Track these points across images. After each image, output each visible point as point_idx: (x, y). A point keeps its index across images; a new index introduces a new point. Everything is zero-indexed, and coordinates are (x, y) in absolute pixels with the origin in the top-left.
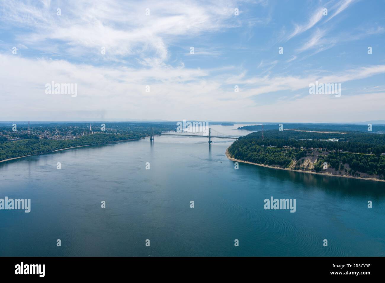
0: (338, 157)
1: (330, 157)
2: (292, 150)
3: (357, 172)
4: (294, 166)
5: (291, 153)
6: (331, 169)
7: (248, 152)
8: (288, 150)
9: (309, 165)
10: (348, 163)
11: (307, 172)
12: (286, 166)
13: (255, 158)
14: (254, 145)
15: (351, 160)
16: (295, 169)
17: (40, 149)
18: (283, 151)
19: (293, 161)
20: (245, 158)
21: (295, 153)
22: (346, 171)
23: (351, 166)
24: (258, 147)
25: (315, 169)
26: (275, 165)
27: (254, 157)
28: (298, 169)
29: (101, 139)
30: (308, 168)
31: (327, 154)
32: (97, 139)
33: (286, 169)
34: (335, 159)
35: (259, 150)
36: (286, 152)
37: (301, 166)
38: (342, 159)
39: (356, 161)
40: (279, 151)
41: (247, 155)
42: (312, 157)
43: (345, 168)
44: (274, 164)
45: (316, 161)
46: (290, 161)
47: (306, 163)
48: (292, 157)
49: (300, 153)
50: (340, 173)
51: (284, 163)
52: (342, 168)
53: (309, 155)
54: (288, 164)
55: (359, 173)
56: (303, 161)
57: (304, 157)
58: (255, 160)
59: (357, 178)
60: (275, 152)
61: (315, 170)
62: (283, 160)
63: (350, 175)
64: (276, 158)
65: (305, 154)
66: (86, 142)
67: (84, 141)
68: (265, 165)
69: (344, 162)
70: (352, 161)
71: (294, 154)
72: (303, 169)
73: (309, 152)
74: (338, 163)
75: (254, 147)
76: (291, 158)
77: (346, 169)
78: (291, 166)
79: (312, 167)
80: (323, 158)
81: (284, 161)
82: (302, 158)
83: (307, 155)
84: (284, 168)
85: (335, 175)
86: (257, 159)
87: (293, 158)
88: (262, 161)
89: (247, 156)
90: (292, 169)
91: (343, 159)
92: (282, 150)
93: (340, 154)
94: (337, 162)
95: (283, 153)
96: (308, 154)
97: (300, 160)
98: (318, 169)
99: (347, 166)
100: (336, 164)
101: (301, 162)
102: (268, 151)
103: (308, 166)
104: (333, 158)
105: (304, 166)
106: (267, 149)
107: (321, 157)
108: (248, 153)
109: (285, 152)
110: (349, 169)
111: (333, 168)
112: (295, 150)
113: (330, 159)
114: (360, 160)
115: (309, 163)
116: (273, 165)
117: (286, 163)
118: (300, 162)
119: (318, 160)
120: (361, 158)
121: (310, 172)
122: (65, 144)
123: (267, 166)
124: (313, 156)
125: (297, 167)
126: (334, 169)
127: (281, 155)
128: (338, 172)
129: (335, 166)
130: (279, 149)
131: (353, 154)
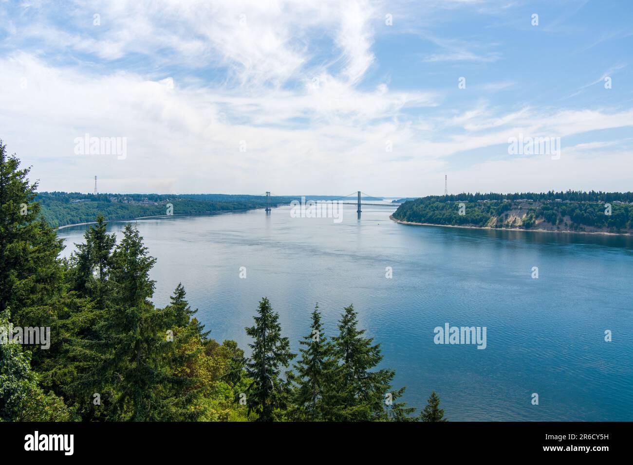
0: (556, 208)
1: (544, 209)
2: (491, 204)
3: (581, 225)
4: (495, 224)
5: (489, 207)
6: (546, 223)
7: (427, 210)
8: (484, 204)
9: (515, 221)
10: (570, 215)
11: (513, 229)
12: (484, 224)
13: (438, 218)
14: (434, 202)
15: (573, 210)
16: (496, 227)
18: (478, 207)
19: (492, 217)
20: (423, 219)
21: (495, 207)
22: (566, 225)
23: (572, 219)
24: (441, 204)
25: (523, 225)
26: (468, 225)
27: (436, 216)
28: (501, 226)
29: (196, 207)
30: (515, 224)
31: (540, 206)
32: (190, 207)
33: (483, 228)
34: (552, 211)
35: (443, 207)
36: (483, 207)
37: (504, 223)
38: (560, 210)
39: (579, 211)
40: (471, 207)
41: (427, 214)
42: (519, 211)
43: (565, 221)
44: (467, 223)
45: (525, 215)
46: (489, 218)
47: (511, 219)
49: (503, 207)
50: (558, 228)
51: (481, 220)
52: (561, 221)
53: (515, 209)
54: (486, 221)
55: (583, 227)
56: (507, 216)
57: (509, 211)
58: (439, 220)
59: (581, 233)
60: (467, 208)
61: (524, 227)
62: (478, 216)
63: (572, 230)
65: (509, 207)
68: (454, 225)
69: (564, 213)
70: (575, 212)
71: (494, 209)
72: (507, 226)
73: (515, 205)
74: (556, 215)
75: (435, 205)
76: (489, 214)
77: (566, 223)
78: (489, 224)
79: (519, 223)
80: (534, 210)
81: (481, 218)
82: (505, 213)
83: (511, 208)
84: (481, 227)
85: (552, 231)
86: (441, 219)
87: (493, 214)
88: (449, 221)
89: (425, 217)
90: (492, 227)
92: (475, 206)
93: (558, 204)
94: (553, 214)
95: (478, 208)
96: (513, 207)
97: (503, 215)
98: (527, 225)
99: (567, 220)
100: (553, 217)
101: (504, 217)
102: (456, 208)
103: (514, 222)
104: (547, 209)
105: (508, 223)
106: (454, 206)
107: (531, 210)
108: (428, 212)
109: (480, 207)
110: (569, 222)
111: (549, 222)
112: (496, 203)
113: (544, 212)
114: (585, 210)
115: (516, 218)
116: (465, 224)
117: (483, 221)
118: (503, 217)
119: (527, 214)
120: (586, 208)
121: (518, 229)
123: (456, 226)
124: (521, 209)
125: (499, 224)
126: (551, 223)
127: (475, 211)
128: (555, 227)
129: (551, 219)
130: (472, 204)
131: (575, 203)
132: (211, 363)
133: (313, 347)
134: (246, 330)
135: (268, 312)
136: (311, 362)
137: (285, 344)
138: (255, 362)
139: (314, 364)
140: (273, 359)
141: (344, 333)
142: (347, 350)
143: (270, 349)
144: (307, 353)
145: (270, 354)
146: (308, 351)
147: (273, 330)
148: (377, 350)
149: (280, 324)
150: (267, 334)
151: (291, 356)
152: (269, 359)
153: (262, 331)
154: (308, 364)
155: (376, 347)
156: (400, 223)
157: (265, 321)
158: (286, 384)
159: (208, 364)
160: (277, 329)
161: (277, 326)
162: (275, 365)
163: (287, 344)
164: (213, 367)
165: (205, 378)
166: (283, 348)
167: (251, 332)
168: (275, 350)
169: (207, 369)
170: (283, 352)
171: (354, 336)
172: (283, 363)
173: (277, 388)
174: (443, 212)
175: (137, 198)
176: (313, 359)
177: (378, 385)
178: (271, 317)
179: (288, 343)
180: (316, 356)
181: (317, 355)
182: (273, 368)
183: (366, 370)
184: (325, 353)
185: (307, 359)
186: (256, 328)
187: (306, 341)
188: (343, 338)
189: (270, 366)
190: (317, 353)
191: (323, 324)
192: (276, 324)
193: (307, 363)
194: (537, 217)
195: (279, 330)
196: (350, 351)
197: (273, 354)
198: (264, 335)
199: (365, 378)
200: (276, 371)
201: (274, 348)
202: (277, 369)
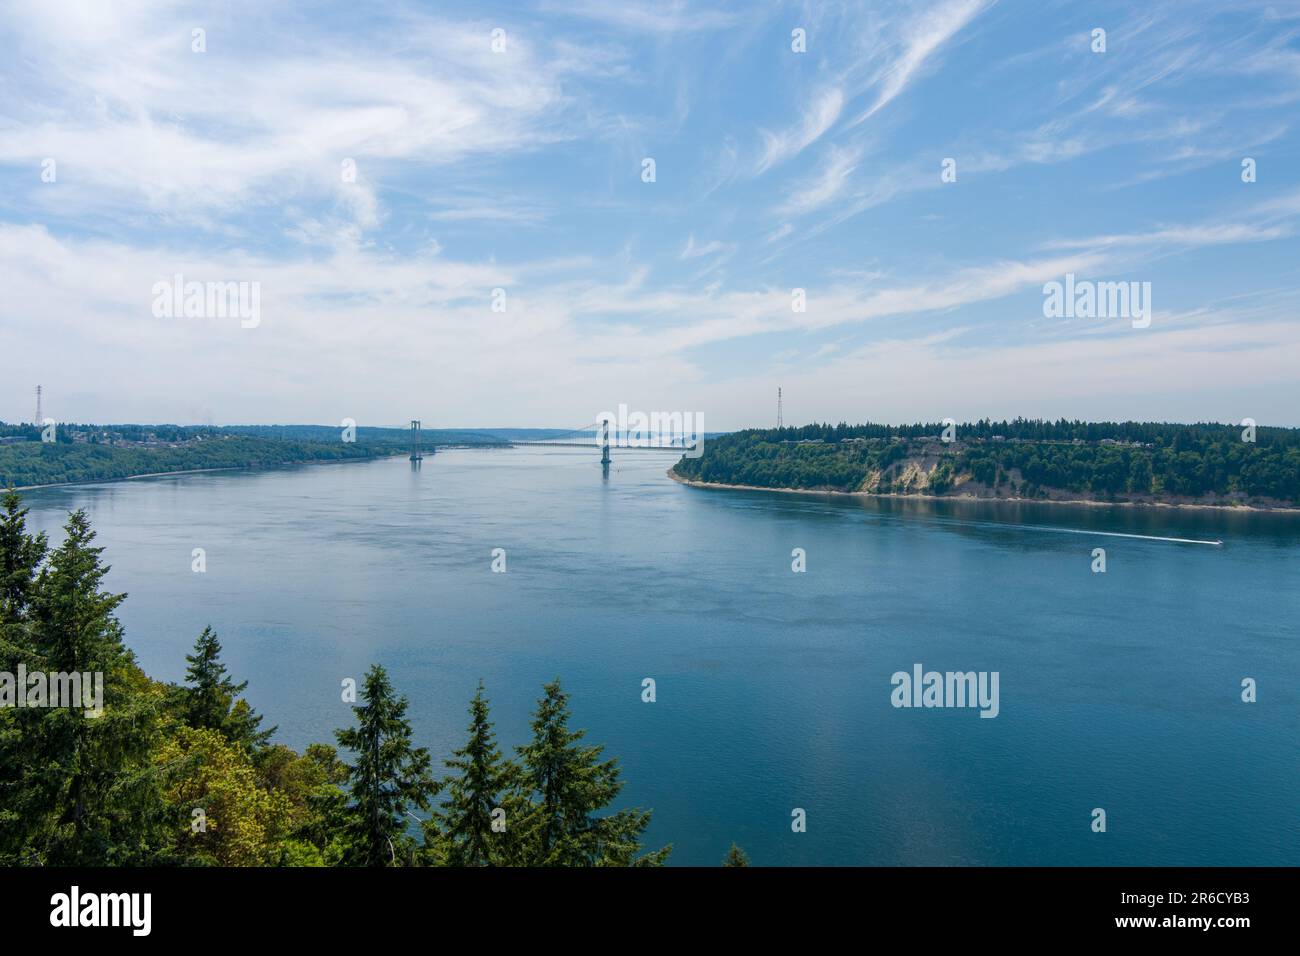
0: (993, 453)
1: (972, 455)
2: (868, 446)
3: (1042, 488)
4: (876, 486)
5: (865, 453)
6: (975, 484)
7: (743, 458)
8: (856, 447)
9: (915, 479)
10: (1020, 467)
11: (911, 496)
12: (854, 485)
13: (764, 475)
14: (757, 443)
15: (1026, 458)
16: (880, 491)
17: (86, 467)
18: (842, 451)
19: (871, 472)
20: (734, 477)
21: (877, 453)
22: (1014, 487)
23: (1024, 475)
24: (770, 447)
25: (931, 488)
26: (823, 487)
27: (761, 470)
28: (888, 490)
29: (261, 454)
30: (915, 486)
31: (963, 449)
32: (247, 454)
33: (853, 494)
34: (986, 459)
35: (775, 453)
36: (852, 452)
37: (894, 483)
38: (1002, 457)
39: (1038, 459)
40: (830, 452)
41: (741, 467)
42: (923, 459)
43: (1011, 478)
44: (820, 484)
45: (935, 467)
46: (864, 475)
47: (907, 475)
48: (870, 464)
49: (892, 451)
50: (998, 493)
51: (848, 478)
52: (1004, 479)
53: (915, 455)
54: (859, 480)
55: (1046, 490)
56: (899, 470)
57: (903, 460)
58: (765, 479)
59: (1042, 502)
60: (821, 453)
61: (932, 492)
62: (844, 470)
63: (1025, 497)
64: (825, 468)
65: (903, 452)
66: (216, 457)
67: (209, 456)
68: (795, 488)
69: (1009, 465)
70: (1029, 460)
71: (875, 456)
72: (900, 489)
73: (915, 447)
74: (993, 468)
75: (758, 447)
76: (865, 465)
77: (1012, 483)
78: (865, 486)
79: (924, 483)
80: (952, 458)
81: (848, 474)
82: (896, 463)
83: (909, 453)
84: (849, 491)
85: (987, 499)
86: (770, 476)
87: (873, 466)
88: (786, 479)
89: (738, 472)
90: (870, 492)
91: (1004, 458)
92: (839, 449)
93: (998, 445)
94: (989, 465)
95: (844, 454)
96: (910, 451)
97: (892, 467)
98: (939, 487)
99: (1013, 474)
100: (988, 471)
101: (894, 472)
102: (800, 454)
103: (914, 481)
104: (977, 455)
105: (902, 482)
106: (796, 449)
107: (946, 456)
108: (744, 462)
109: (847, 452)
110: (1020, 482)
111: (980, 481)
112: (877, 443)
113: (972, 461)
114: (1049, 458)
115: (916, 475)
116: (817, 486)
117: (853, 480)
118: (891, 472)
119: (939, 465)
120: (1051, 452)
121: (920, 496)
122: (156, 459)
123: (800, 491)
124: (926, 455)
125: (885, 485)
126: (984, 484)
127: (836, 459)
128: (992, 492)
129: (984, 476)
130: (832, 446)
131: (1030, 444)
132: (266, 806)
133: (472, 773)
134: (338, 735)
135: (384, 696)
136: (469, 804)
137: (422, 763)
138: (357, 803)
139: (476, 807)
140: (394, 794)
141: (543, 738)
142: (549, 774)
143: (390, 774)
144: (461, 785)
145: (389, 784)
146: (464, 782)
147: (395, 733)
148: (611, 771)
149: (409, 720)
150: (381, 743)
151: (434, 788)
152: (386, 795)
153: (371, 736)
154: (463, 809)
155: (609, 765)
156: (688, 485)
157: (378, 714)
158: (423, 849)
159: (258, 806)
160: (404, 730)
161: (403, 725)
162: (399, 807)
163: (425, 762)
164: (270, 812)
165: (250, 839)
166: (418, 770)
167: (349, 739)
168: (400, 775)
169: (257, 817)
170: (418, 778)
171: (563, 744)
172: (418, 801)
173: (401, 858)
174: (776, 461)
175: (132, 433)
176: (475, 798)
177: (612, 844)
178: (390, 705)
179: (428, 758)
180: (479, 791)
181: (481, 790)
182: (395, 814)
183: (587, 814)
184: (499, 784)
185: (461, 796)
186: (357, 731)
187: (460, 759)
188: (539, 748)
189: (390, 811)
190: (483, 784)
191: (493, 724)
192: (402, 719)
193: (461, 806)
194: (957, 472)
195: (408, 733)
196: (554, 774)
197: (395, 785)
198: (376, 744)
199: (587, 831)
200: (400, 820)
201: (397, 770)
202: (403, 815)
